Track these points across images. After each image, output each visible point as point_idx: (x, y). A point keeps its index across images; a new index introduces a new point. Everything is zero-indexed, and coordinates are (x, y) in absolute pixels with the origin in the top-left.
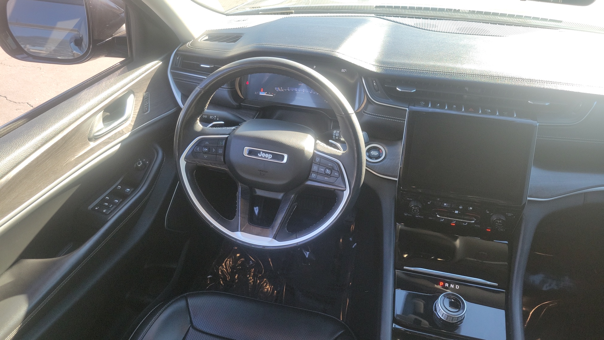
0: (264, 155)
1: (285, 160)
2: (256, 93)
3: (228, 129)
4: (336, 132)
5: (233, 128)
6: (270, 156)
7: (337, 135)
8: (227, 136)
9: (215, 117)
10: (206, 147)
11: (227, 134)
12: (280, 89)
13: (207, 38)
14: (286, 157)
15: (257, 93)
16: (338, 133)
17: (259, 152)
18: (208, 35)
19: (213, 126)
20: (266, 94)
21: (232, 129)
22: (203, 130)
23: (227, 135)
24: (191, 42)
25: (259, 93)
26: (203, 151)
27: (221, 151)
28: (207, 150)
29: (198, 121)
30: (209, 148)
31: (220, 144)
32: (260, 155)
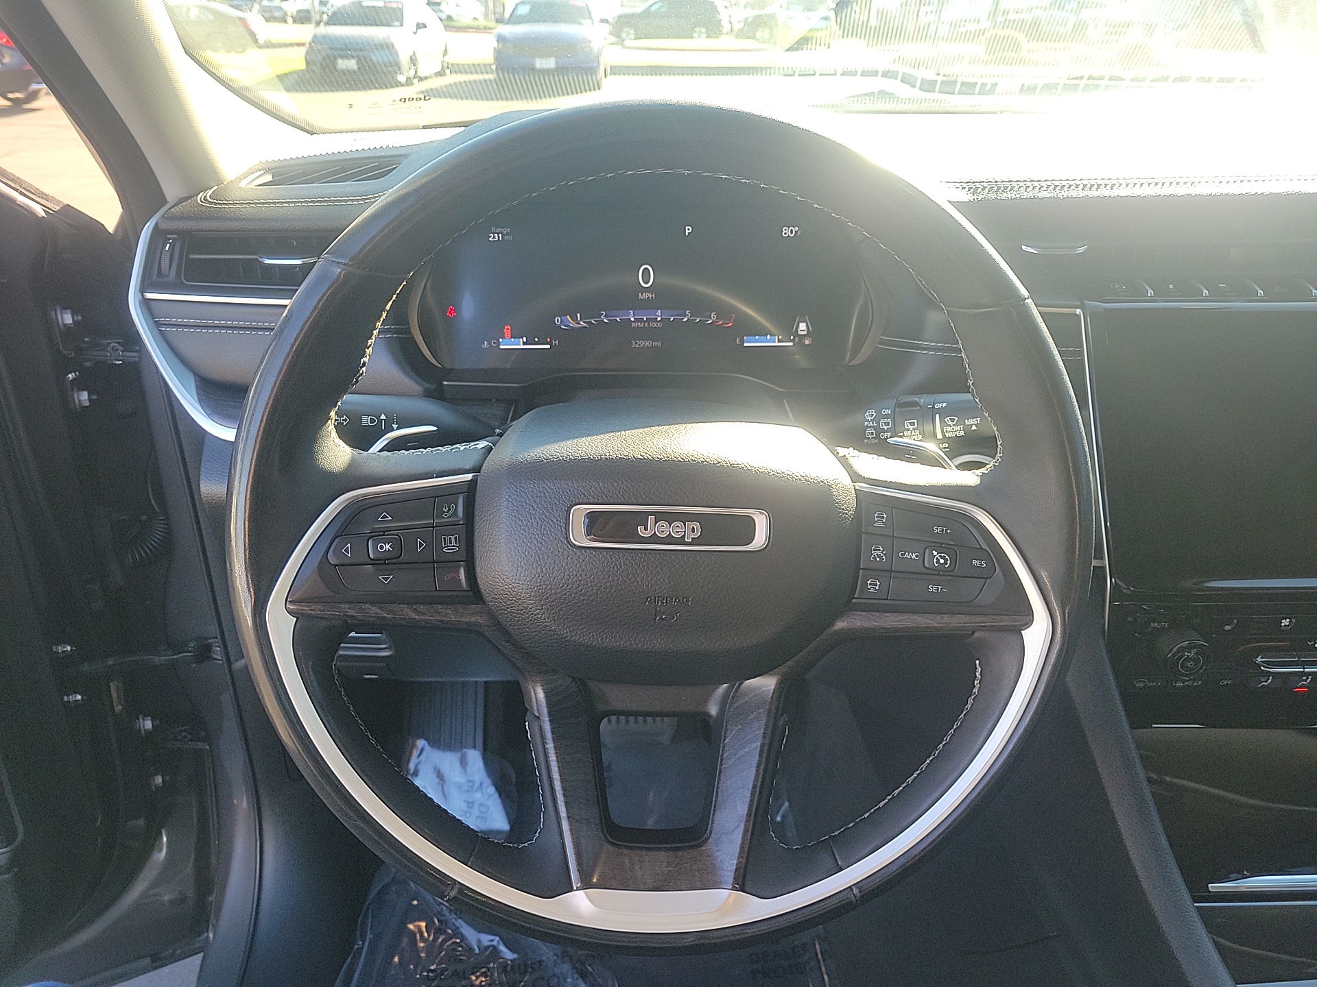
0: (662, 529)
1: (760, 539)
2: (486, 345)
3: (462, 448)
4: (878, 412)
5: (482, 444)
6: (692, 530)
7: (887, 424)
8: (469, 477)
9: (383, 417)
10: (379, 535)
11: (468, 467)
12: (574, 318)
13: (269, 178)
14: (761, 522)
15: (489, 343)
16: (886, 416)
17: (642, 518)
18: (267, 171)
19: (393, 446)
20: (524, 343)
21: (479, 447)
22: (352, 463)
23: (467, 472)
24: (210, 192)
25: (499, 344)
26: (371, 556)
27: (453, 546)
28: (388, 546)
29: (331, 425)
30: (400, 537)
31: (446, 515)
32: (646, 529)
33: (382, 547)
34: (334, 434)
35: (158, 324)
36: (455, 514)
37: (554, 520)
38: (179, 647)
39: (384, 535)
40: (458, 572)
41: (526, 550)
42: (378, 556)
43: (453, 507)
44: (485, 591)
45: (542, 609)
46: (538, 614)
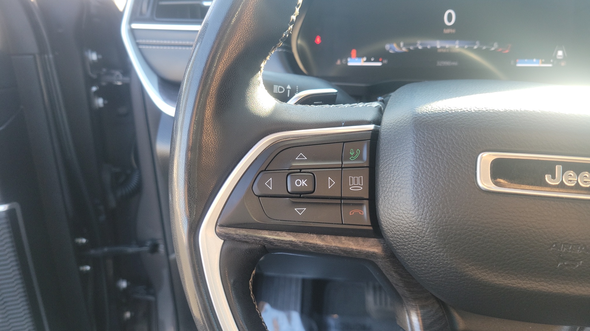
0: (570, 178)
3: (360, 106)
8: (372, 127)
9: (289, 87)
10: (296, 172)
12: (398, 46)
15: (341, 61)
17: (550, 168)
20: (364, 62)
21: (373, 105)
25: (347, 62)
26: (289, 190)
27: (358, 186)
28: (304, 183)
29: (259, 77)
30: (313, 174)
31: (352, 158)
32: (554, 177)
33: (298, 183)
34: (262, 86)
35: (138, 44)
36: (360, 158)
37: (462, 165)
38: (141, 244)
39: (300, 172)
40: (362, 209)
41: (433, 191)
42: (295, 190)
43: (358, 152)
44: (386, 227)
45: (445, 247)
46: (441, 252)
